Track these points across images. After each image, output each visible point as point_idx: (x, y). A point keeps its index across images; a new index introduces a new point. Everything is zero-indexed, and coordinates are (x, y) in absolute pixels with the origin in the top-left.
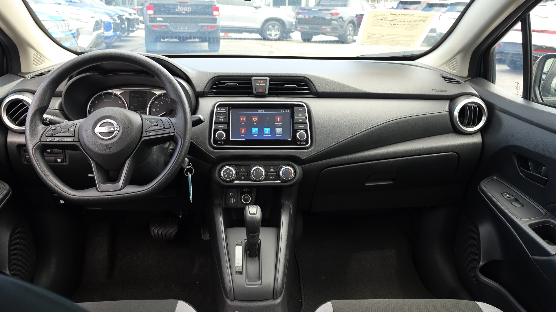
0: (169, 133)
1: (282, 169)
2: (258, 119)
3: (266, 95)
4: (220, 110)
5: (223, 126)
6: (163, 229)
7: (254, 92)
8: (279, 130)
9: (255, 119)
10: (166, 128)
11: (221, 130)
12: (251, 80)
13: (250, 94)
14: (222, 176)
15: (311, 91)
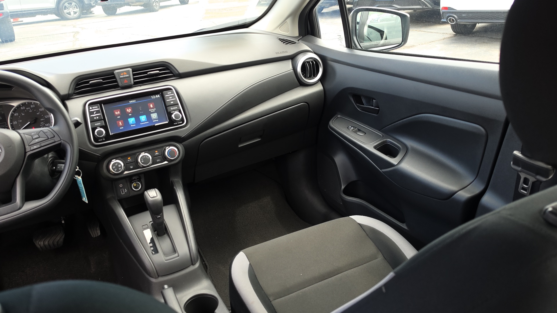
0: (55, 142)
1: (167, 151)
2: (132, 110)
3: (132, 86)
4: (92, 109)
5: (99, 124)
6: (49, 239)
7: (120, 84)
8: (154, 116)
9: (129, 110)
10: (49, 137)
11: (99, 127)
12: (113, 74)
13: (116, 87)
14: (111, 171)
15: (172, 73)
